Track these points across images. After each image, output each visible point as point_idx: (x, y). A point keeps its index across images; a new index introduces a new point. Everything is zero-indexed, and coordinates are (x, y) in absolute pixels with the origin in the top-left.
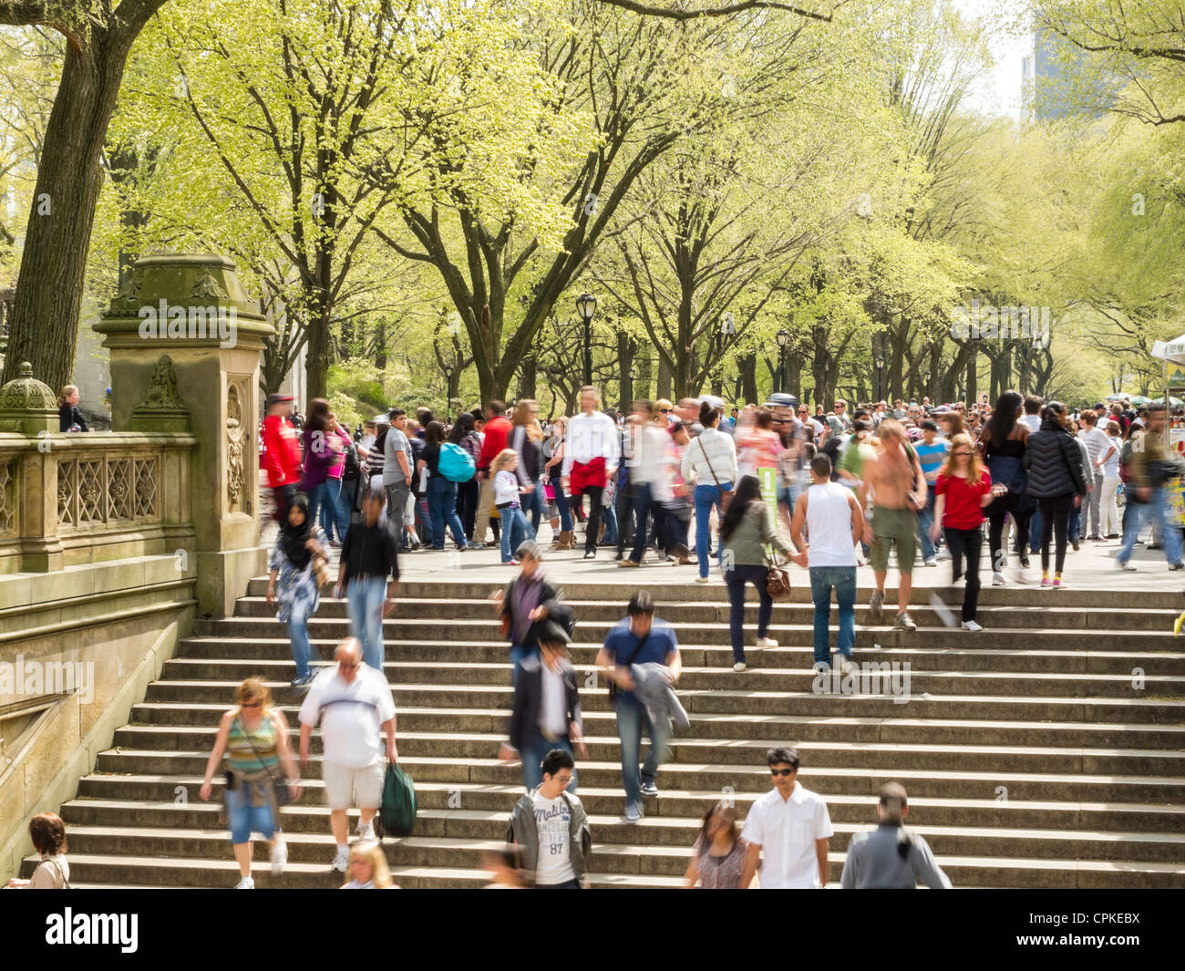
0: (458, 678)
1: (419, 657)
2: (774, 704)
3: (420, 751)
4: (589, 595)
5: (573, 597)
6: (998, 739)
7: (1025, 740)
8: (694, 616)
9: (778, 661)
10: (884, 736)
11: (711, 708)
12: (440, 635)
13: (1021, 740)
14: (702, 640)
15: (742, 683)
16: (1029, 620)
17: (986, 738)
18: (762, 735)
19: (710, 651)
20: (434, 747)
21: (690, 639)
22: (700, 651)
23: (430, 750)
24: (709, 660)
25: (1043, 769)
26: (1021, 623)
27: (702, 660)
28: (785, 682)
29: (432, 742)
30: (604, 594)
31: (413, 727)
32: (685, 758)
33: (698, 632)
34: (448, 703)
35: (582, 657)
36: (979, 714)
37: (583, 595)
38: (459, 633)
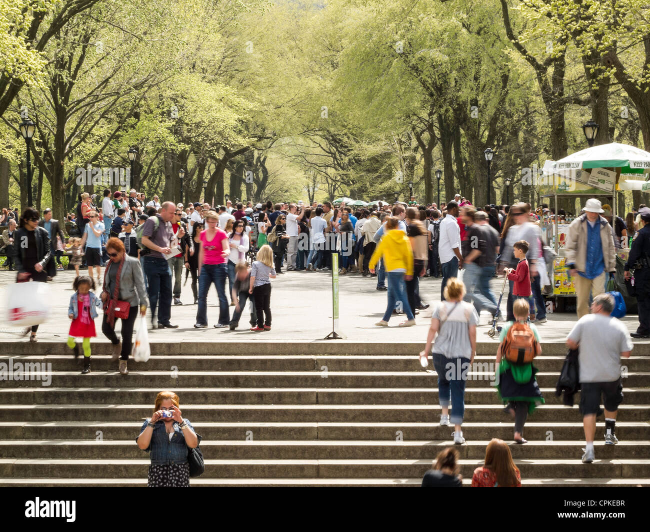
0: (128, 417)
1: (90, 400)
2: (381, 432)
3: (116, 473)
4: (211, 351)
5: (199, 352)
6: (554, 454)
7: (574, 453)
8: (297, 366)
9: (373, 399)
10: (470, 453)
11: (333, 436)
12: (102, 383)
13: (571, 454)
14: (309, 384)
15: (351, 416)
16: (549, 366)
17: (546, 453)
18: (378, 456)
19: (321, 393)
20: (127, 470)
21: (300, 383)
22: (313, 393)
23: (124, 473)
24: (320, 399)
25: (594, 475)
26: (543, 368)
27: (314, 399)
28: (384, 415)
29: (125, 466)
30: (222, 350)
31: (104, 455)
32: (326, 474)
33: (306, 378)
34: (126, 436)
35: (221, 399)
36: (534, 436)
37: (206, 351)
38: (118, 382)
